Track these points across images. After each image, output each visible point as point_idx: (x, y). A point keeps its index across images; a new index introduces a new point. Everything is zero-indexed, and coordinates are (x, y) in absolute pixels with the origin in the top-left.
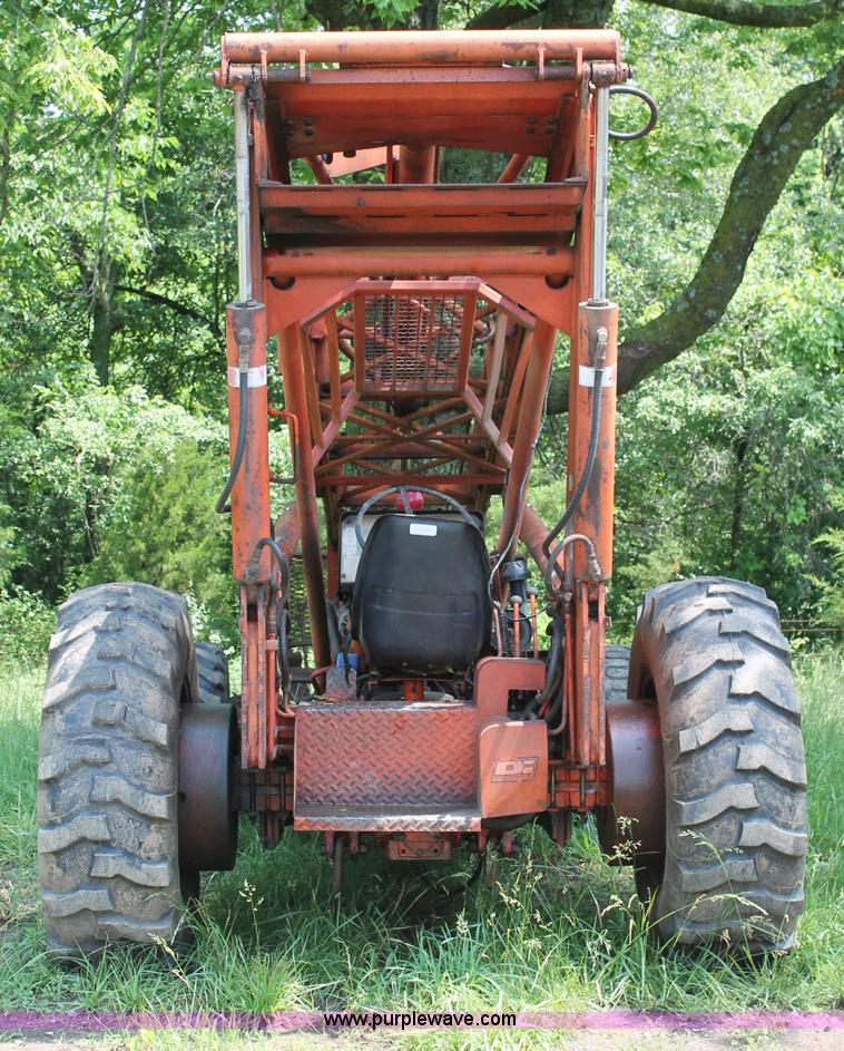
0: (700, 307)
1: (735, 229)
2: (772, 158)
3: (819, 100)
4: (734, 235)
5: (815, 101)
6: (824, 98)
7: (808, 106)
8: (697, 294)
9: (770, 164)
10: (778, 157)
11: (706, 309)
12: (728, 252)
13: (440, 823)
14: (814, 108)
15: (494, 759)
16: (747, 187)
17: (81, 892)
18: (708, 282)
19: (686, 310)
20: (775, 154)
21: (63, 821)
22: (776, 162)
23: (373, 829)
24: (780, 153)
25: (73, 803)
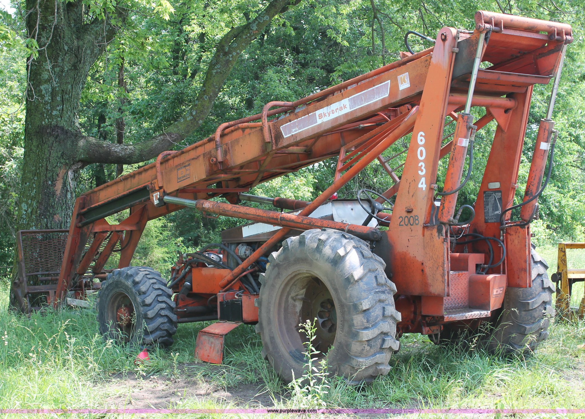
0: (197, 119)
1: (214, 86)
2: (229, 57)
3: (249, 35)
4: (213, 88)
5: (247, 35)
6: (250, 34)
7: (244, 37)
8: (196, 113)
9: (228, 60)
10: (232, 57)
11: (199, 120)
12: (211, 96)
13: (481, 314)
14: (246, 38)
15: (493, 288)
16: (219, 68)
17: (378, 355)
18: (202, 108)
19: (191, 120)
20: (231, 56)
21: (372, 326)
22: (231, 59)
23: (465, 318)
24: (233, 55)
25: (377, 318)
